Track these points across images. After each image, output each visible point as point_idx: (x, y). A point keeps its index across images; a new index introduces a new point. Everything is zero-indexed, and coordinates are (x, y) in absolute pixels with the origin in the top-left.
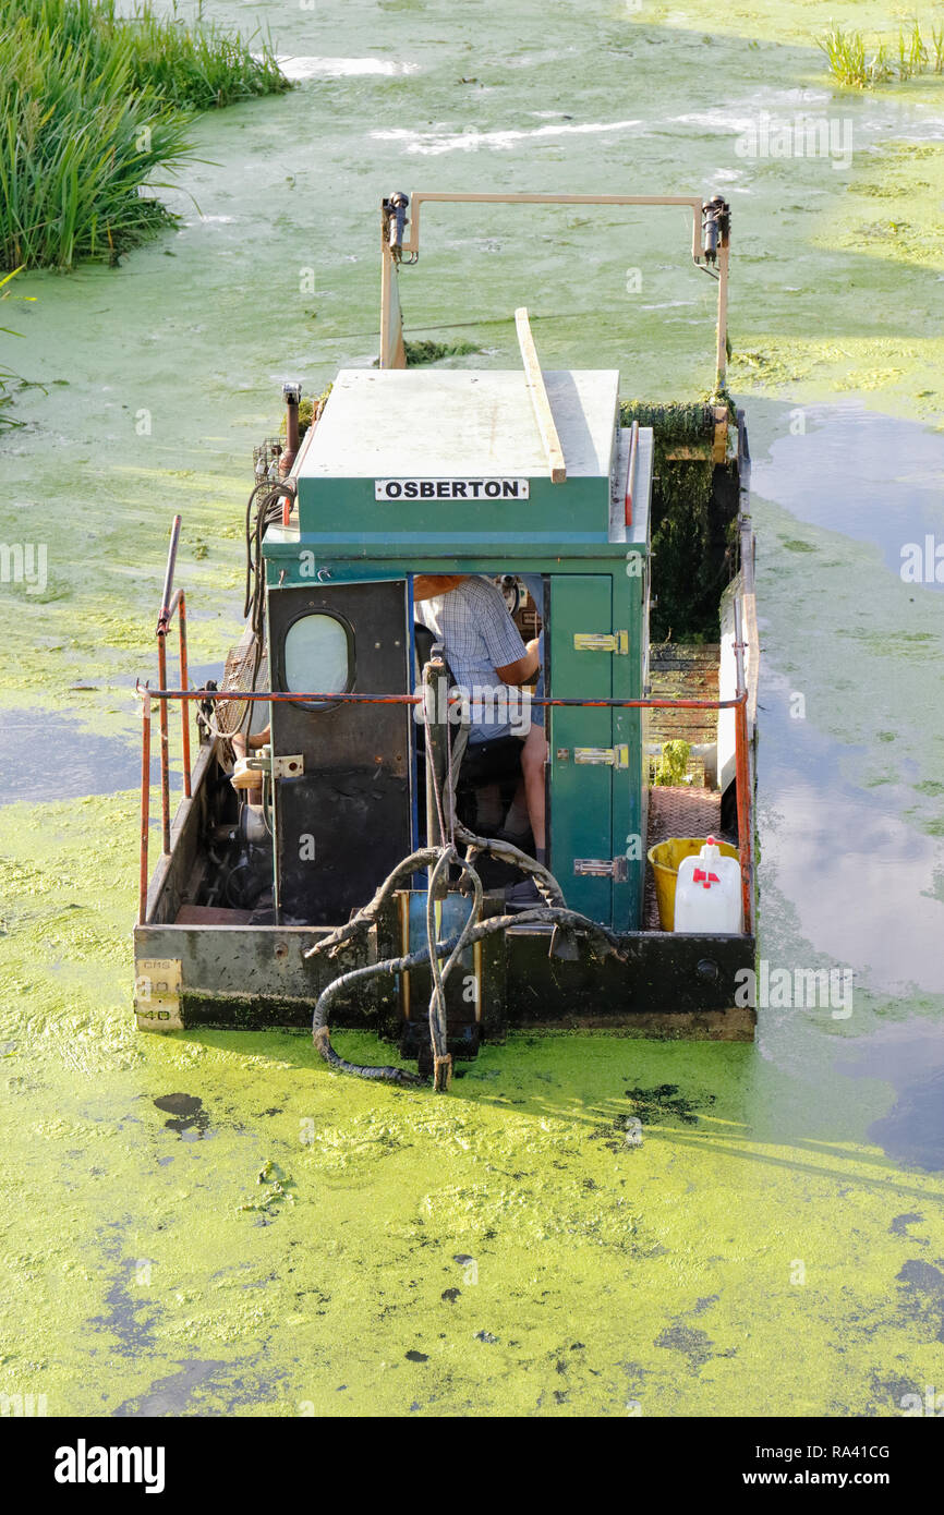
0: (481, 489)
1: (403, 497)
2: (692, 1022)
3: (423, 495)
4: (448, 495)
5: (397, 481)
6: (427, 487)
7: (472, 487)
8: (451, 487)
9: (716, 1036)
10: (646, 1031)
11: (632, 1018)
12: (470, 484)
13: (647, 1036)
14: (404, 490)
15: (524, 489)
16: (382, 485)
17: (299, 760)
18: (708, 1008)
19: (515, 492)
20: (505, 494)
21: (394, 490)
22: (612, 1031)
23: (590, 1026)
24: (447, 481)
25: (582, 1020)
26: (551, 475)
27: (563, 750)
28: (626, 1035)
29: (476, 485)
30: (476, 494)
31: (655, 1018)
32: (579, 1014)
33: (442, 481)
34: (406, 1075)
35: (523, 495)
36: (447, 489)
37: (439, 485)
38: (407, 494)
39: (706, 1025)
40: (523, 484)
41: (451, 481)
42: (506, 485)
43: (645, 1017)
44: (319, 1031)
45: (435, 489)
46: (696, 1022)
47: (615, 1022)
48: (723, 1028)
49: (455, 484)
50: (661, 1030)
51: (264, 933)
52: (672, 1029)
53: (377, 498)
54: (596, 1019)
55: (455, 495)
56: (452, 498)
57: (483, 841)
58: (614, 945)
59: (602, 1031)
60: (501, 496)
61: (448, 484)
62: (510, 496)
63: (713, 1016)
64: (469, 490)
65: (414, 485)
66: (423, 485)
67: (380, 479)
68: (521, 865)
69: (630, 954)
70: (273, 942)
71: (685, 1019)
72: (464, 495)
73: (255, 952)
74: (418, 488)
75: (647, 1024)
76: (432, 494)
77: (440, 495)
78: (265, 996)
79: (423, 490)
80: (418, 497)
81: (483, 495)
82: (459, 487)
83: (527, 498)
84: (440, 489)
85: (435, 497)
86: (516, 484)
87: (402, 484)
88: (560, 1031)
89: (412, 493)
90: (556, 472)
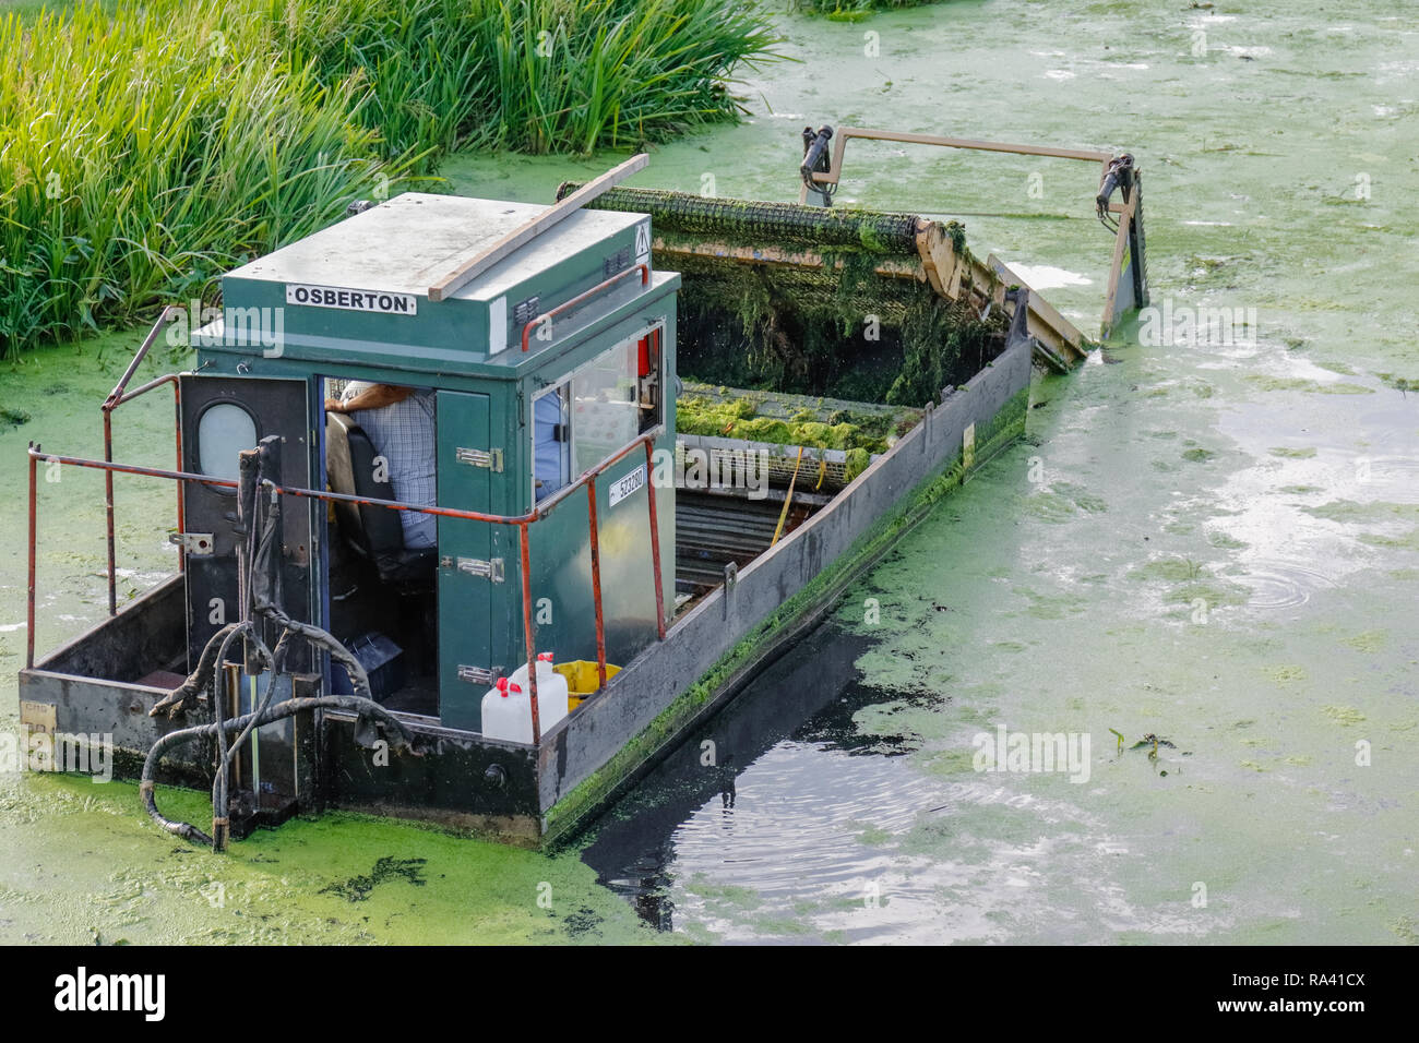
0: (376, 301)
1: (309, 303)
2: (485, 824)
3: (327, 302)
4: (348, 305)
5: (305, 288)
6: (330, 295)
7: (368, 299)
8: (349, 297)
9: (506, 840)
10: (446, 827)
11: (433, 813)
12: (367, 296)
13: (446, 832)
14: (311, 297)
15: (412, 306)
16: (291, 290)
17: (208, 538)
18: (498, 812)
19: (404, 308)
20: (396, 309)
21: (302, 295)
22: (415, 823)
23: (397, 816)
24: (346, 291)
25: (391, 809)
26: (427, 294)
27: (447, 558)
28: (428, 829)
29: (371, 297)
30: (371, 306)
31: (454, 816)
32: (388, 802)
33: (342, 290)
34: (196, 832)
35: (411, 311)
36: (347, 299)
37: (340, 294)
38: (313, 300)
39: (497, 828)
40: (411, 301)
41: (350, 292)
42: (397, 300)
43: (445, 813)
44: (145, 783)
45: (336, 297)
46: (488, 824)
47: (419, 815)
48: (511, 833)
49: (353, 295)
50: (458, 828)
51: (124, 690)
52: (467, 829)
53: (288, 302)
54: (402, 810)
55: (353, 305)
56: (350, 307)
57: (296, 625)
58: (408, 739)
59: (407, 822)
60: (392, 310)
61: (347, 294)
62: (400, 311)
63: (502, 820)
64: (365, 301)
65: (319, 292)
66: (326, 292)
67: (291, 284)
68: (334, 653)
69: (429, 751)
70: (131, 698)
71: (478, 820)
72: (361, 305)
73: (116, 706)
74: (322, 295)
75: (445, 821)
76: (334, 303)
77: (341, 304)
78: (125, 749)
79: (327, 298)
80: (322, 304)
81: (377, 308)
82: (357, 297)
83: (415, 313)
84: (341, 299)
85: (336, 306)
86: (405, 299)
87: (309, 290)
88: (372, 817)
89: (317, 300)
90: (432, 291)
